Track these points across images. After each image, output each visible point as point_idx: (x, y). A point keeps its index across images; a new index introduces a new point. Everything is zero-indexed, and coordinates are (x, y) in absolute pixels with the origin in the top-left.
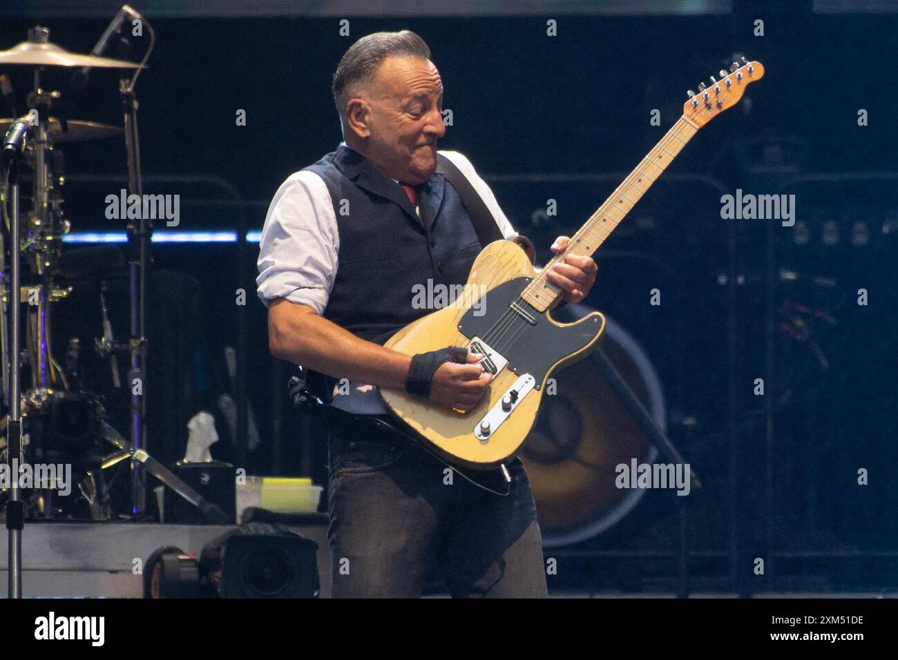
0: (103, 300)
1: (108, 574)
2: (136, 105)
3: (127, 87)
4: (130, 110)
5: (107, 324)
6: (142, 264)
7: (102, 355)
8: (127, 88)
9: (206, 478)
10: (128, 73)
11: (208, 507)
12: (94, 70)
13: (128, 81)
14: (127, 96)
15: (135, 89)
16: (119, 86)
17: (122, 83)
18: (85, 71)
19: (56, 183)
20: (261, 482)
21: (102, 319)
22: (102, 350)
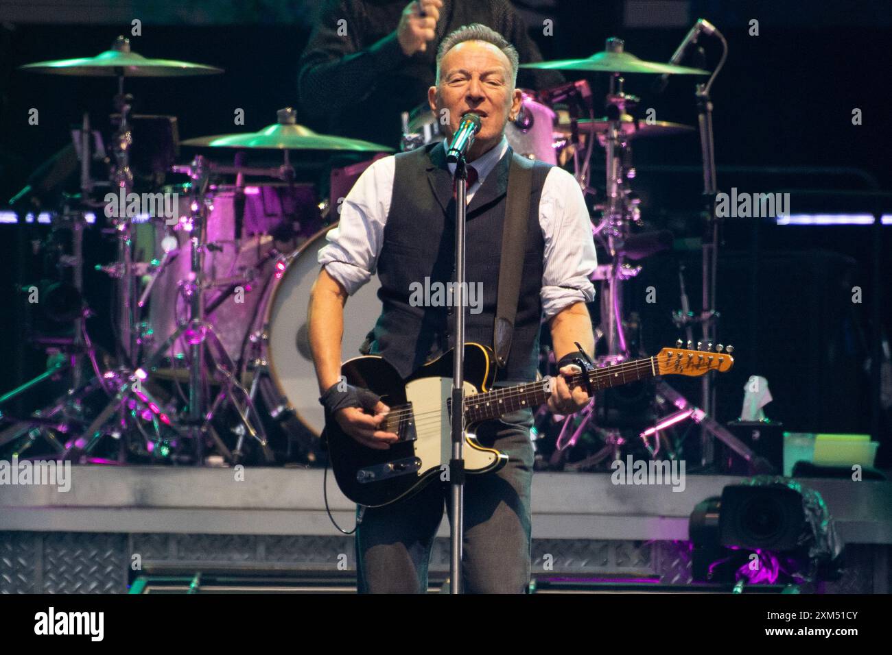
0: (681, 278)
1: (657, 519)
2: (710, 106)
3: (703, 89)
4: (705, 111)
5: (684, 299)
6: (714, 245)
7: (678, 326)
8: (702, 91)
9: (757, 435)
10: (704, 79)
11: (758, 460)
12: (672, 76)
13: (703, 86)
14: (703, 99)
15: (710, 92)
16: (695, 90)
17: (698, 86)
18: (664, 77)
19: (624, 177)
20: (814, 439)
21: (680, 294)
22: (678, 322)
